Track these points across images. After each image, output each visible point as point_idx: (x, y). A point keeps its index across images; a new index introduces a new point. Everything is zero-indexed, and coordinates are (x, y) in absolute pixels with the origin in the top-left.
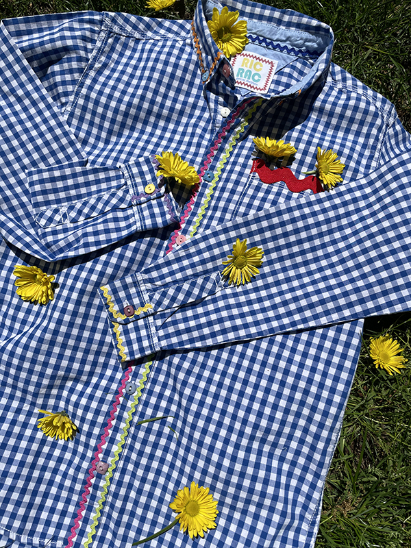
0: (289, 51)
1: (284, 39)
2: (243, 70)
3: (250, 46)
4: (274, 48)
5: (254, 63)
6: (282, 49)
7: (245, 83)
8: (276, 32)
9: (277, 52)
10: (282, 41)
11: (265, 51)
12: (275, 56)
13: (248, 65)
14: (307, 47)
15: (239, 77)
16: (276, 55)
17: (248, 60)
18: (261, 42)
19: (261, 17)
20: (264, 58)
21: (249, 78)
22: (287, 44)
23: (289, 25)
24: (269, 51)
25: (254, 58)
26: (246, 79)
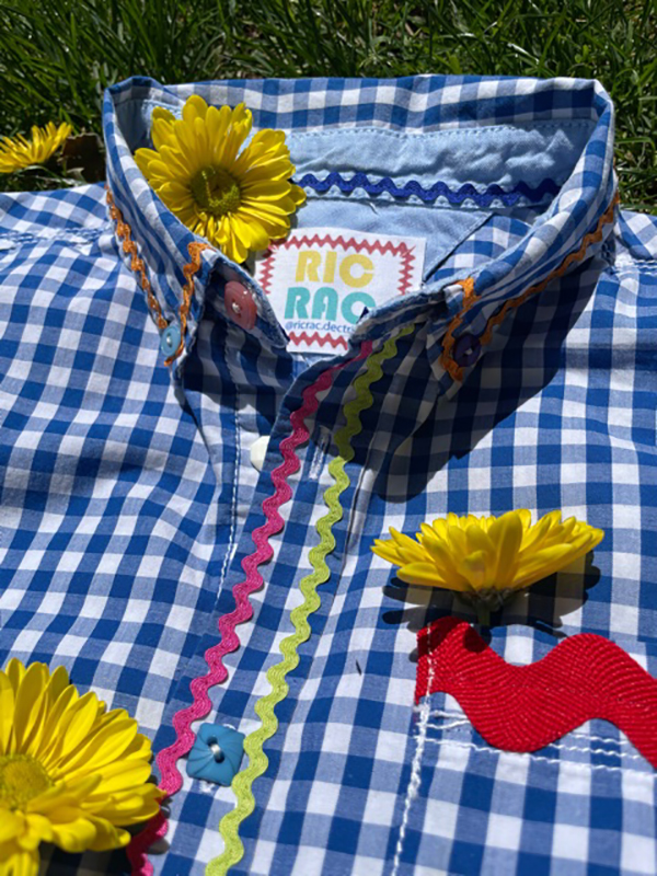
0: (456, 200)
1: (429, 162)
2: (304, 292)
3: (313, 209)
4: (401, 198)
5: (338, 261)
6: (428, 197)
7: (322, 334)
8: (395, 145)
9: (414, 209)
10: (421, 171)
11: (367, 214)
12: (410, 223)
13: (321, 271)
14: (516, 172)
15: (296, 319)
16: (415, 218)
17: (316, 256)
18: (347, 189)
19: (332, 115)
20: (371, 238)
21: (332, 315)
22: (444, 175)
23: (434, 117)
24: (383, 213)
25: (334, 244)
26: (323, 321)
